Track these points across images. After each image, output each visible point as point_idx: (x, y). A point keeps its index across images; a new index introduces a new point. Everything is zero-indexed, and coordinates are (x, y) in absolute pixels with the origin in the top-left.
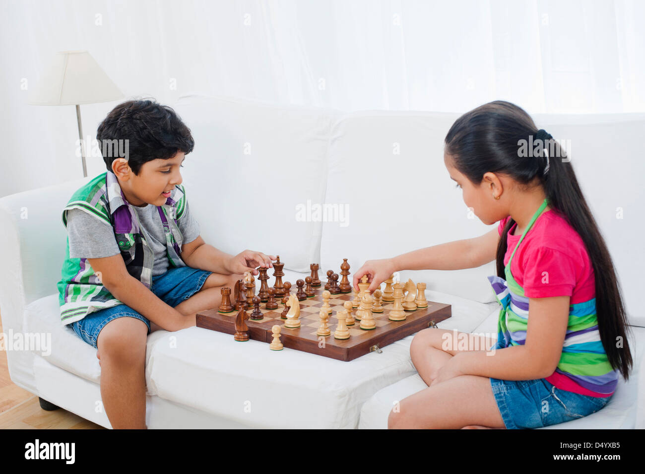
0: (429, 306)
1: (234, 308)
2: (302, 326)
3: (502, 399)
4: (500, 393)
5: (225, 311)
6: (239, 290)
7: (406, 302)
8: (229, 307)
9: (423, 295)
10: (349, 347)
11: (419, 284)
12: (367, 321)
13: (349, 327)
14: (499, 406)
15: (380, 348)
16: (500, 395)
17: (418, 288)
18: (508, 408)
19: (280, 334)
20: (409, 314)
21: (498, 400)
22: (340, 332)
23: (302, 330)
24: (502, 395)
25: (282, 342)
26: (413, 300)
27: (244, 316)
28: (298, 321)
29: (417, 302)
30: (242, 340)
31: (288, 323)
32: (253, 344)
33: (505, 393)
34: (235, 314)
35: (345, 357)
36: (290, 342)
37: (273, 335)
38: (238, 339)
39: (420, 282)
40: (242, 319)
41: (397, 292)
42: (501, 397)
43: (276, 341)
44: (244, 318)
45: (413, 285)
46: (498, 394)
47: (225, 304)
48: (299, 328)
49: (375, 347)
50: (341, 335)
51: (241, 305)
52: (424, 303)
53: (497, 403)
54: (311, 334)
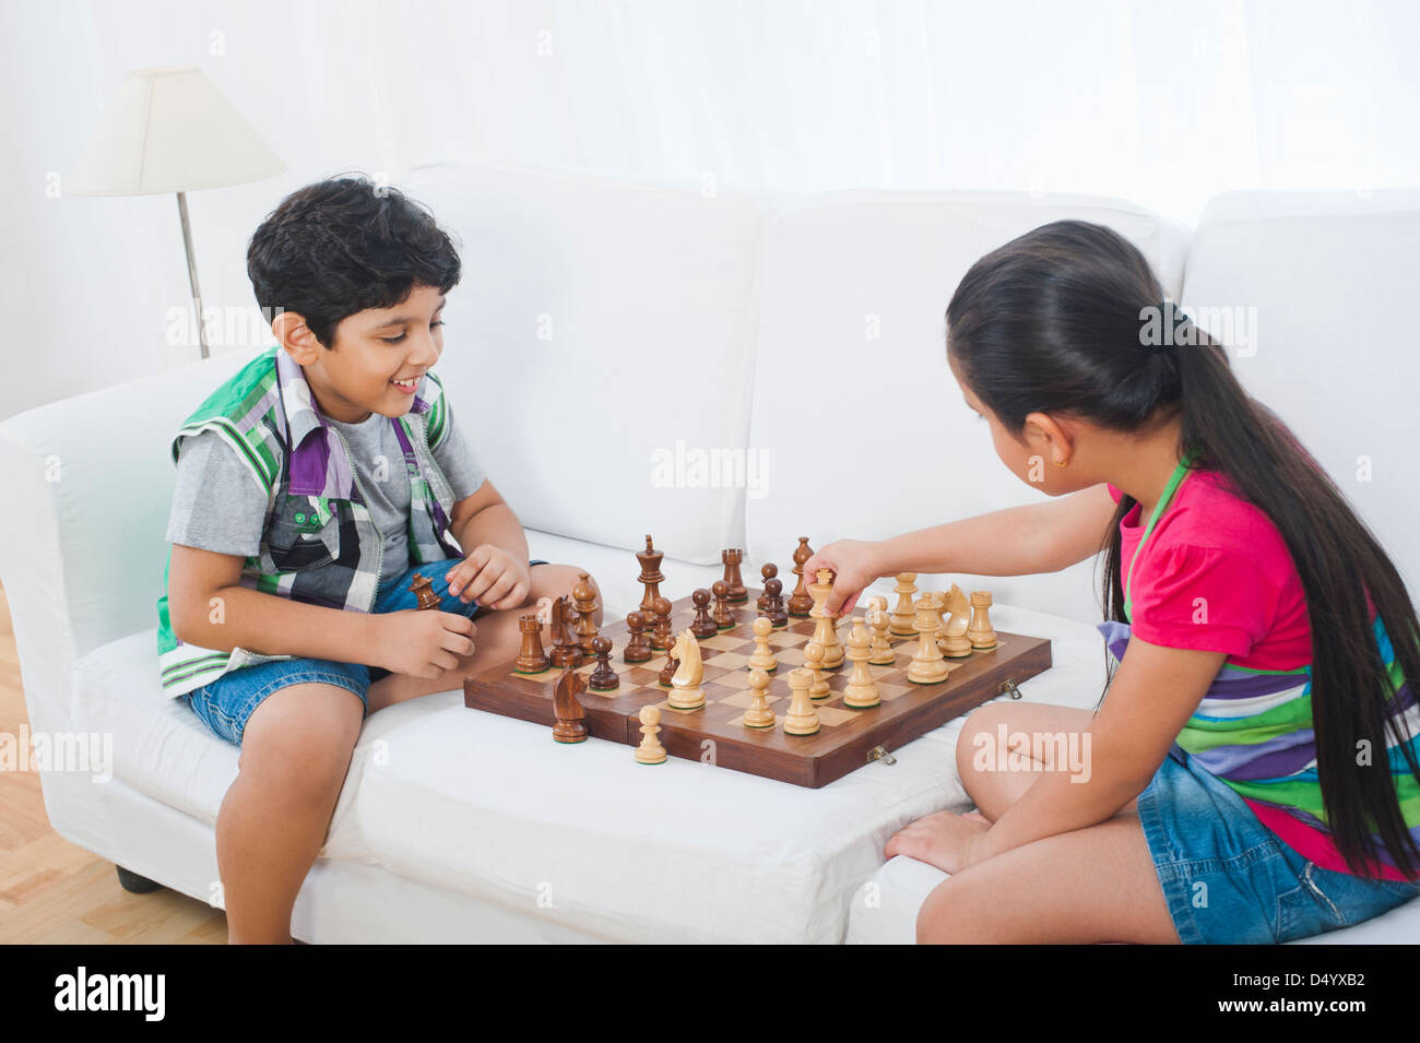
0: (1001, 644)
1: (551, 663)
2: (709, 702)
3: (1179, 896)
4: (1176, 881)
5: (531, 671)
6: (562, 622)
7: (946, 638)
8: (540, 661)
9: (986, 619)
10: (819, 755)
11: (975, 594)
12: (857, 688)
13: (817, 703)
14: (1172, 911)
15: (890, 752)
16: (1175, 886)
17: (973, 605)
18: (1193, 916)
19: (659, 725)
20: (954, 666)
21: (1173, 896)
22: (797, 718)
23: (708, 713)
24: (1181, 884)
25: (662, 745)
26: (963, 632)
27: (575, 684)
28: (698, 694)
29: (972, 636)
30: (572, 740)
31: (678, 699)
32: (596, 749)
33: (1186, 880)
34: (552, 677)
35: (811, 778)
36: (681, 743)
37: (642, 730)
38: (562, 739)
39: (978, 590)
40: (570, 692)
41: (926, 619)
42: (1177, 890)
43: (650, 741)
44: (574, 688)
45: (962, 597)
46: (1170, 883)
47: (530, 653)
48: (701, 708)
49: (880, 749)
50: (800, 725)
51: (566, 654)
52: (989, 637)
53: (1167, 903)
54: (730, 723)
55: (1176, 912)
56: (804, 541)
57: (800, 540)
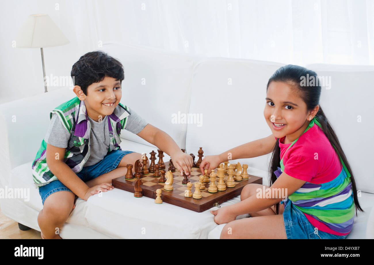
0: (250, 178)
1: (134, 177)
2: (174, 189)
3: (289, 230)
4: (288, 226)
5: (129, 178)
6: (137, 166)
7: (236, 176)
8: (131, 176)
9: (246, 172)
10: (201, 204)
12: (212, 188)
13: (202, 191)
14: (287, 233)
15: (219, 204)
16: (288, 227)
17: (243, 168)
18: (291, 235)
19: (161, 194)
20: (237, 183)
21: (287, 229)
23: (174, 192)
24: (290, 227)
25: (162, 199)
26: (240, 175)
27: (140, 182)
28: (172, 187)
29: (242, 176)
30: (139, 197)
31: (166, 188)
32: (145, 199)
33: (291, 226)
34: (134, 180)
35: (199, 210)
36: (167, 199)
37: (157, 195)
38: (136, 196)
39: (245, 164)
40: (139, 184)
41: (231, 171)
42: (288, 228)
43: (158, 198)
44: (140, 183)
45: (240, 166)
46: (287, 226)
47: (129, 174)
48: (172, 191)
49: (217, 204)
50: (197, 196)
51: (138, 175)
52: (247, 176)
53: (286, 231)
54: (179, 195)
55: (288, 233)
56: (201, 148)
57: (200, 148)
